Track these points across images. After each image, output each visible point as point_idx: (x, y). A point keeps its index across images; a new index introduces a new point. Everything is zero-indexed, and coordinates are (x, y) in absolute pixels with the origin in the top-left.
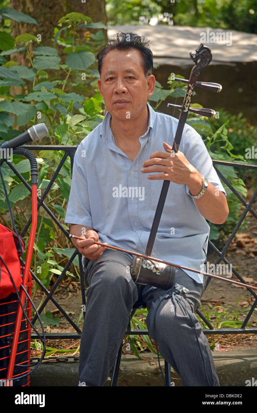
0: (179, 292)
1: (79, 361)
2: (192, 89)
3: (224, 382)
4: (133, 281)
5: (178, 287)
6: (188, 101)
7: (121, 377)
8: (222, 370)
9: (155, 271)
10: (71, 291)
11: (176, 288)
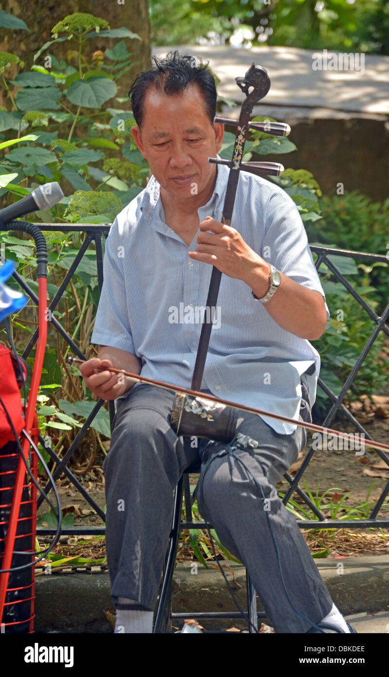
0: (242, 446)
1: (107, 570)
2: (244, 134)
3: (341, 602)
4: (172, 431)
5: (242, 438)
6: (239, 152)
7: (176, 594)
8: (338, 583)
9: (204, 416)
10: (92, 479)
11: (238, 441)
